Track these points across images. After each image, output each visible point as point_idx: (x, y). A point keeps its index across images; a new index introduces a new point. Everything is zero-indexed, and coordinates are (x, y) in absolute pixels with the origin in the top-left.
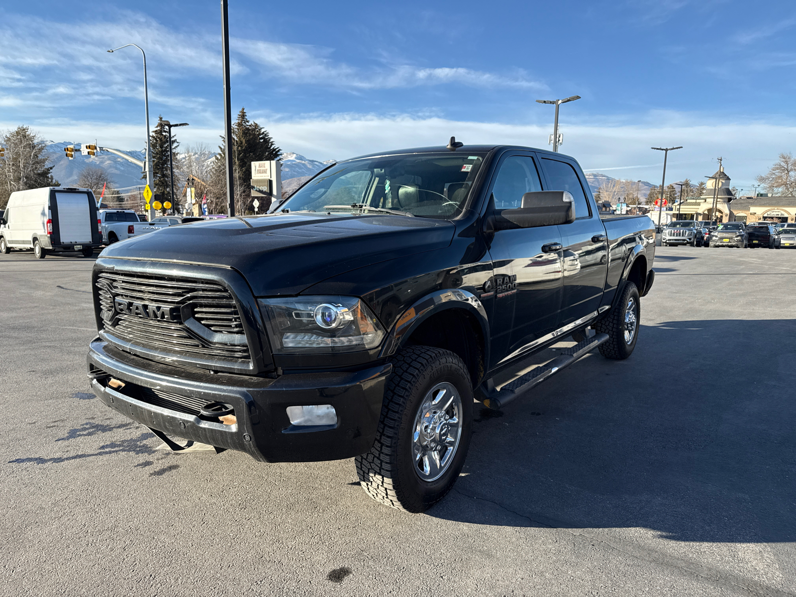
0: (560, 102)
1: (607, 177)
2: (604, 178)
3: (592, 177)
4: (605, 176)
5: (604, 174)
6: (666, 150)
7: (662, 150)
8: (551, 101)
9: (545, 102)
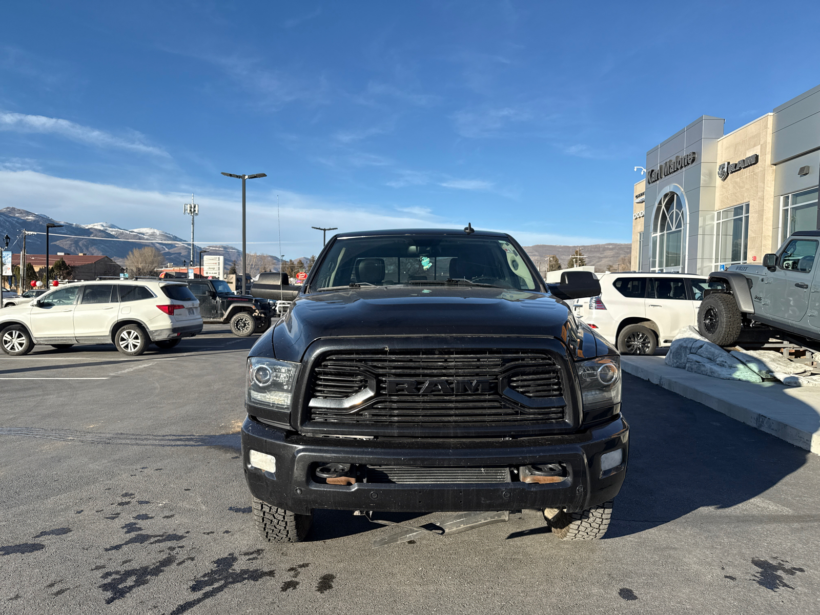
0: (246, 177)
1: (237, 250)
2: (234, 251)
3: (222, 249)
4: (235, 249)
5: (234, 246)
6: (325, 230)
7: (322, 229)
8: (238, 175)
9: (231, 175)
